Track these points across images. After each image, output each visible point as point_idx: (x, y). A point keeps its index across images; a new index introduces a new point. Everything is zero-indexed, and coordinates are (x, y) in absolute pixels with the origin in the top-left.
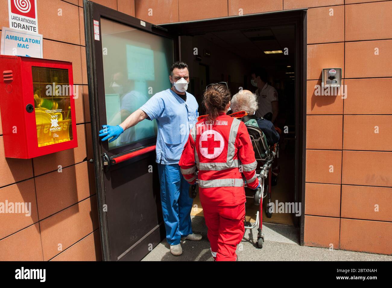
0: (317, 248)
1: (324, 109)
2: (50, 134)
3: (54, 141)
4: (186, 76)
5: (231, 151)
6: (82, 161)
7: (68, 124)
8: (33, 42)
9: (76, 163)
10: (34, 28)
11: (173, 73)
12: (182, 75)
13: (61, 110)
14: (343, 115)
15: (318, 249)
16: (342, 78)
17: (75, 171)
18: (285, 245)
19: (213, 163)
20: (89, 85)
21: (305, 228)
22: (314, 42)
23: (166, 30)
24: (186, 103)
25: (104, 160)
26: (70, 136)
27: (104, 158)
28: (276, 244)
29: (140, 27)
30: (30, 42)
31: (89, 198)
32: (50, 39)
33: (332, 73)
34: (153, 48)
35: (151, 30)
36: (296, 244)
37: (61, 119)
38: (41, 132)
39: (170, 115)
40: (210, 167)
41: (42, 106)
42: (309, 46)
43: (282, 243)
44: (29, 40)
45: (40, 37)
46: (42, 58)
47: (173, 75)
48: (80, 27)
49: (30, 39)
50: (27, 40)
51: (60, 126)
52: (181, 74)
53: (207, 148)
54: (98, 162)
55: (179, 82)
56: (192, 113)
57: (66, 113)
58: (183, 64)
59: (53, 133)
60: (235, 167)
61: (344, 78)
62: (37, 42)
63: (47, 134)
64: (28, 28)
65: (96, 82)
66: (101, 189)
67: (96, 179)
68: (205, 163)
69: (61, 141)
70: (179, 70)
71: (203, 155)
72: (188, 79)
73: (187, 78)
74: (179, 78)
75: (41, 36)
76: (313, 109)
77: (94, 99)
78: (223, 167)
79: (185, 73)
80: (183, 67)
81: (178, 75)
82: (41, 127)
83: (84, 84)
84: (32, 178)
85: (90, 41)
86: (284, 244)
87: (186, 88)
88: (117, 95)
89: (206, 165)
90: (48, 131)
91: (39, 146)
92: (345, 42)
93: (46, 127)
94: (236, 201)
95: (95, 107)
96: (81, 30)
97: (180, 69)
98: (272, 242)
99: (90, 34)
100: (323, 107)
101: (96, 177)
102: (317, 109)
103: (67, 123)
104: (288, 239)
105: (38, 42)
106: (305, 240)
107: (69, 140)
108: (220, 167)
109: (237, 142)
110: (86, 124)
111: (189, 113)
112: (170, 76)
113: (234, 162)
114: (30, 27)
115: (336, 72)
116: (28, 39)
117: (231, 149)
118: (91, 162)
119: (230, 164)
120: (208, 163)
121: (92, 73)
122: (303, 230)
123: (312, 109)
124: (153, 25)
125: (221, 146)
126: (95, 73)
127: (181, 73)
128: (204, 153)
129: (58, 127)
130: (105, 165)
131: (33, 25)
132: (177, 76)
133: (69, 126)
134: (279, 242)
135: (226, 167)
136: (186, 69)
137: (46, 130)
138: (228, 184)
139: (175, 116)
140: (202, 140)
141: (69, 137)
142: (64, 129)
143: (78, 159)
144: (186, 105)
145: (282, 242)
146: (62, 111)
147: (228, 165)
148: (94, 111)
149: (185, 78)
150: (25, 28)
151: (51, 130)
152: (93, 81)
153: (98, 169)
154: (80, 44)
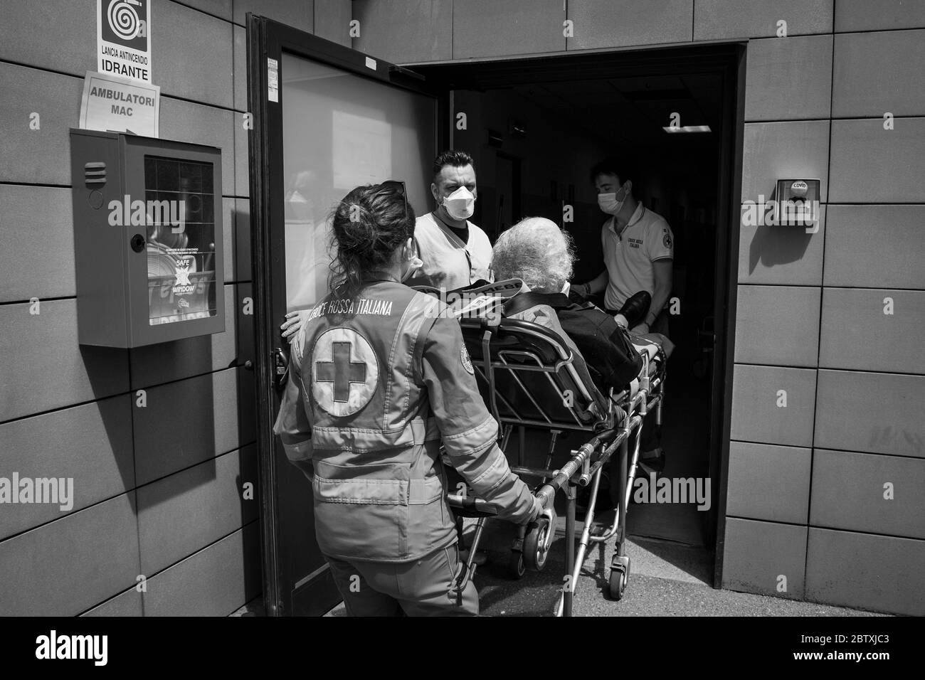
0: (753, 595)
1: (777, 272)
2: (171, 301)
3: (180, 316)
4: (470, 182)
5: (397, 396)
6: (227, 366)
7: (208, 280)
8: (142, 102)
9: (214, 369)
10: (145, 72)
11: (441, 177)
12: (463, 181)
13: (197, 249)
14: (822, 287)
15: (754, 597)
16: (822, 201)
17: (212, 386)
18: (678, 585)
19: (349, 429)
20: (252, 199)
21: (725, 548)
22: (761, 116)
23: (423, 78)
24: (468, 247)
25: (278, 363)
26: (210, 308)
27: (278, 360)
28: (657, 581)
29: (364, 71)
30: (135, 102)
31: (237, 451)
32: (175, 95)
33: (799, 190)
34: (389, 119)
35: (388, 79)
36: (704, 584)
37: (193, 270)
38: (156, 293)
39: (430, 274)
40: (340, 441)
41: (157, 240)
42: (747, 126)
43: (671, 581)
44: (133, 98)
45: (154, 92)
46: (157, 137)
47: (441, 181)
48: (233, 69)
49: (136, 96)
50: (129, 99)
51: (192, 284)
52: (460, 179)
53: (332, 384)
54: (264, 368)
55: (455, 196)
56: (480, 270)
57: (206, 256)
58: (465, 156)
59: (177, 298)
60: (412, 443)
61: (826, 201)
62: (148, 101)
63: (166, 298)
64: (132, 71)
65: (267, 191)
66: (267, 426)
67: (258, 403)
68: (326, 429)
69: (191, 316)
70: (455, 168)
71: (320, 403)
72: (475, 189)
73: (473, 187)
74: (456, 187)
75: (158, 89)
76: (755, 271)
77: (260, 228)
78: (371, 442)
79: (469, 176)
80: (464, 162)
81: (453, 180)
82: (155, 282)
83: (237, 195)
84: (127, 393)
85: (258, 103)
86: (675, 584)
87: (471, 210)
88: (308, 224)
89: (329, 434)
90: (168, 292)
91: (151, 322)
92: (831, 119)
93: (165, 283)
94: (410, 548)
95: (263, 247)
96: (235, 76)
97: (457, 167)
98: (647, 578)
99: (258, 88)
100: (777, 267)
101: (258, 399)
102: (764, 272)
103: (206, 279)
104: (687, 575)
105: (151, 103)
106: (726, 576)
107: (208, 315)
108: (363, 441)
109: (416, 369)
110: (239, 285)
111: (473, 271)
112: (433, 184)
113: (409, 426)
114: (136, 71)
115: (809, 188)
116: (132, 96)
117: (395, 389)
118: (248, 368)
119: (393, 436)
120: (333, 429)
121: (259, 173)
122: (722, 552)
123: (751, 270)
124: (393, 67)
125: (368, 379)
126: (267, 172)
127: (460, 175)
128: (324, 396)
129: (188, 285)
130: (278, 373)
131: (142, 66)
132: (449, 181)
133: (208, 285)
134: (666, 578)
135: (380, 442)
136: (469, 168)
137: (164, 292)
138: (386, 498)
139: (441, 276)
140: (320, 360)
141: (207, 308)
142: (199, 292)
143: (219, 361)
144: (468, 253)
145: (671, 578)
146: (198, 251)
147: (387, 438)
148: (260, 256)
149: (469, 186)
150: (126, 72)
151: (174, 290)
152: (260, 190)
153: (263, 383)
154: (232, 108)
